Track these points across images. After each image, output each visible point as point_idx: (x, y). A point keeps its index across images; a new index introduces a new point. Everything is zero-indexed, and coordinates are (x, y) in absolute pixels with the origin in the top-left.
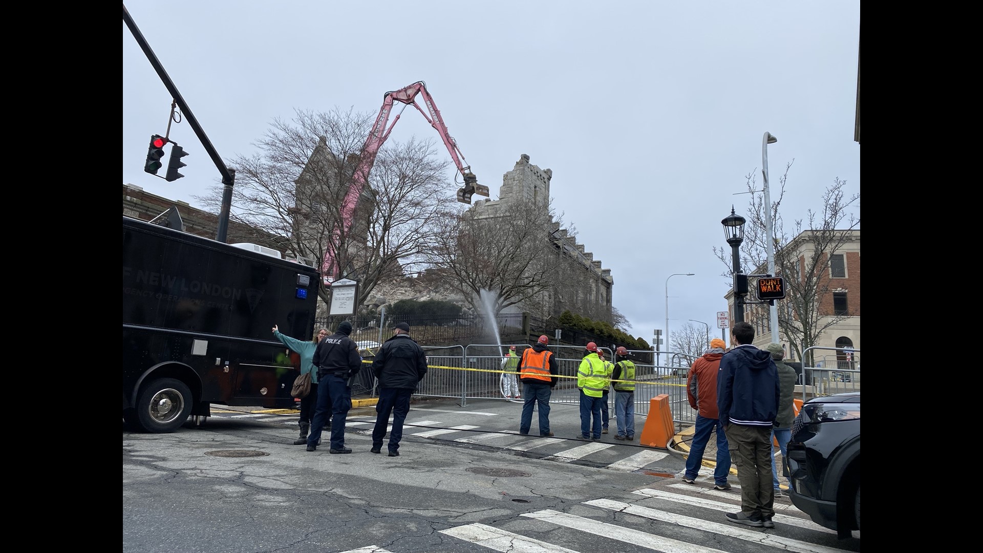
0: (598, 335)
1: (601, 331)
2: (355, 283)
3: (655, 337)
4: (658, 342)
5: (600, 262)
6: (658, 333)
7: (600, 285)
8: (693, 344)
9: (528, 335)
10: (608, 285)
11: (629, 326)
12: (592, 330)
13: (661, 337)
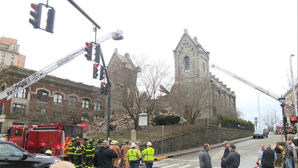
0: (233, 123)
1: (234, 121)
2: (147, 114)
3: (255, 120)
4: (256, 122)
5: (230, 88)
6: (256, 119)
7: (231, 98)
8: (269, 118)
9: (208, 126)
10: (234, 98)
11: (244, 116)
12: (231, 121)
13: (257, 120)
